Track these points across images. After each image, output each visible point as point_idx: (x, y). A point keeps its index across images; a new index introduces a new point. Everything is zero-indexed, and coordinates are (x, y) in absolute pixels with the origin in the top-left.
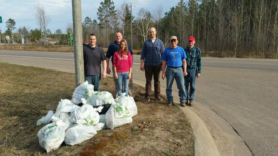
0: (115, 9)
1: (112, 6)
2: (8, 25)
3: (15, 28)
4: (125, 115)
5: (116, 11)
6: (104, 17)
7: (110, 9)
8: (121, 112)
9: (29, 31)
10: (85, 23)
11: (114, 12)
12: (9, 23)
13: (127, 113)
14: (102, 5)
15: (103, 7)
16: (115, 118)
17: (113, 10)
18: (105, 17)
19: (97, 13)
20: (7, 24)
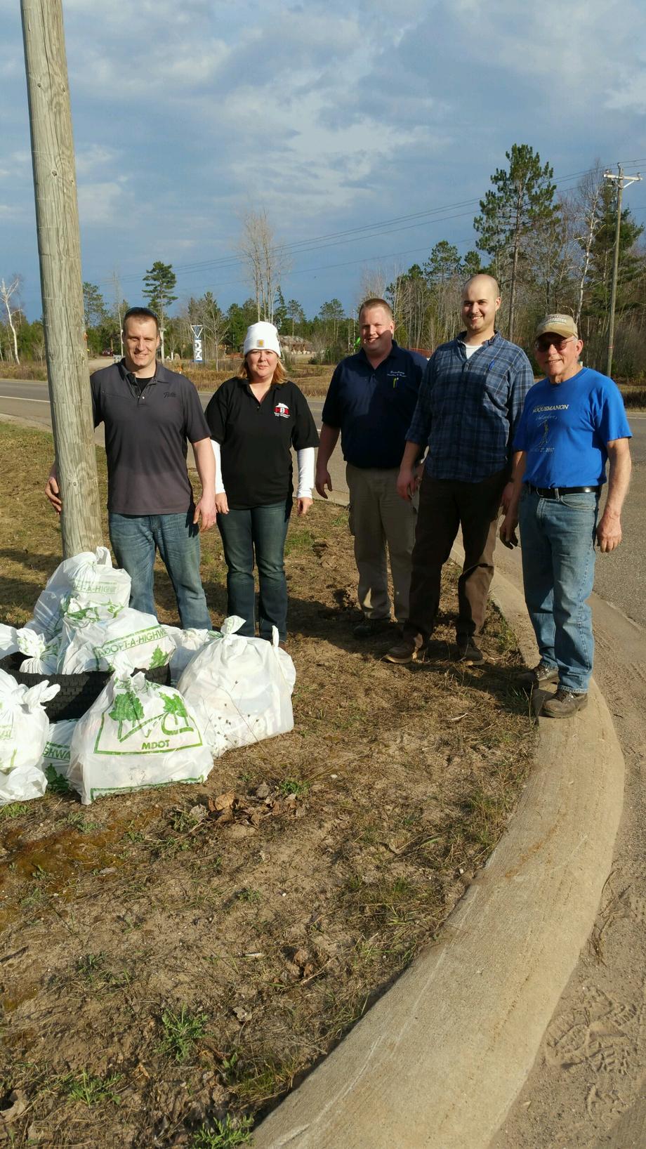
0: (556, 200)
1: (544, 187)
2: (151, 288)
3: (174, 298)
4: (151, 740)
5: (557, 208)
6: (502, 237)
7: (535, 199)
8: (128, 725)
9: (224, 309)
10: (429, 270)
11: (549, 214)
12: (155, 280)
13: (169, 733)
14: (501, 183)
15: (501, 194)
16: (96, 751)
17: (547, 203)
18: (507, 239)
19: (476, 221)
20: (148, 285)
